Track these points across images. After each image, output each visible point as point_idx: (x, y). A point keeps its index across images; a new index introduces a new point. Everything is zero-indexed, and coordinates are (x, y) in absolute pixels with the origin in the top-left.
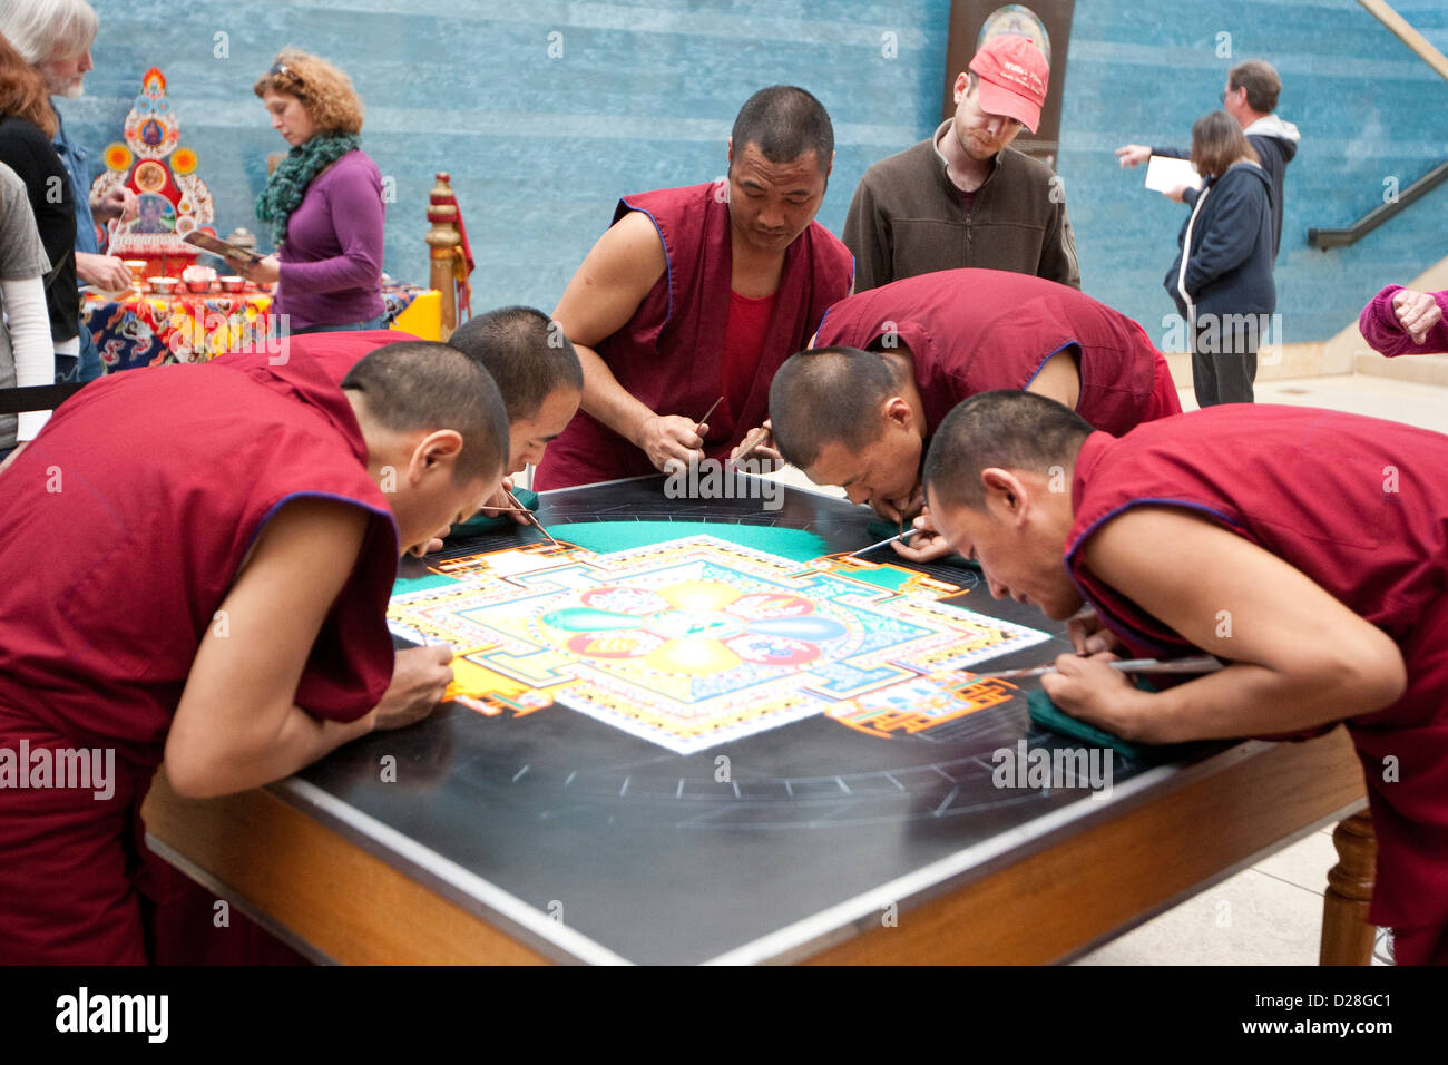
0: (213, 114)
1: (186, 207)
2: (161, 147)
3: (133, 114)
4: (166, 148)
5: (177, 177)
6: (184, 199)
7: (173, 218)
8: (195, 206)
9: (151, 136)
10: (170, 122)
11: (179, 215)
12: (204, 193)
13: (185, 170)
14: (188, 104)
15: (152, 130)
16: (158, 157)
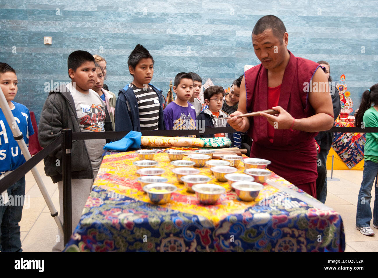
0: (354, 84)
1: (347, 104)
2: (343, 91)
3: (338, 84)
4: (344, 91)
5: (345, 97)
6: (347, 102)
7: (344, 106)
8: (349, 104)
9: (341, 89)
10: (345, 86)
11: (345, 105)
12: (351, 101)
13: (347, 96)
14: (349, 82)
15: (341, 87)
16: (342, 93)
